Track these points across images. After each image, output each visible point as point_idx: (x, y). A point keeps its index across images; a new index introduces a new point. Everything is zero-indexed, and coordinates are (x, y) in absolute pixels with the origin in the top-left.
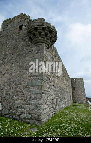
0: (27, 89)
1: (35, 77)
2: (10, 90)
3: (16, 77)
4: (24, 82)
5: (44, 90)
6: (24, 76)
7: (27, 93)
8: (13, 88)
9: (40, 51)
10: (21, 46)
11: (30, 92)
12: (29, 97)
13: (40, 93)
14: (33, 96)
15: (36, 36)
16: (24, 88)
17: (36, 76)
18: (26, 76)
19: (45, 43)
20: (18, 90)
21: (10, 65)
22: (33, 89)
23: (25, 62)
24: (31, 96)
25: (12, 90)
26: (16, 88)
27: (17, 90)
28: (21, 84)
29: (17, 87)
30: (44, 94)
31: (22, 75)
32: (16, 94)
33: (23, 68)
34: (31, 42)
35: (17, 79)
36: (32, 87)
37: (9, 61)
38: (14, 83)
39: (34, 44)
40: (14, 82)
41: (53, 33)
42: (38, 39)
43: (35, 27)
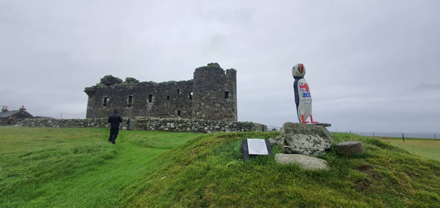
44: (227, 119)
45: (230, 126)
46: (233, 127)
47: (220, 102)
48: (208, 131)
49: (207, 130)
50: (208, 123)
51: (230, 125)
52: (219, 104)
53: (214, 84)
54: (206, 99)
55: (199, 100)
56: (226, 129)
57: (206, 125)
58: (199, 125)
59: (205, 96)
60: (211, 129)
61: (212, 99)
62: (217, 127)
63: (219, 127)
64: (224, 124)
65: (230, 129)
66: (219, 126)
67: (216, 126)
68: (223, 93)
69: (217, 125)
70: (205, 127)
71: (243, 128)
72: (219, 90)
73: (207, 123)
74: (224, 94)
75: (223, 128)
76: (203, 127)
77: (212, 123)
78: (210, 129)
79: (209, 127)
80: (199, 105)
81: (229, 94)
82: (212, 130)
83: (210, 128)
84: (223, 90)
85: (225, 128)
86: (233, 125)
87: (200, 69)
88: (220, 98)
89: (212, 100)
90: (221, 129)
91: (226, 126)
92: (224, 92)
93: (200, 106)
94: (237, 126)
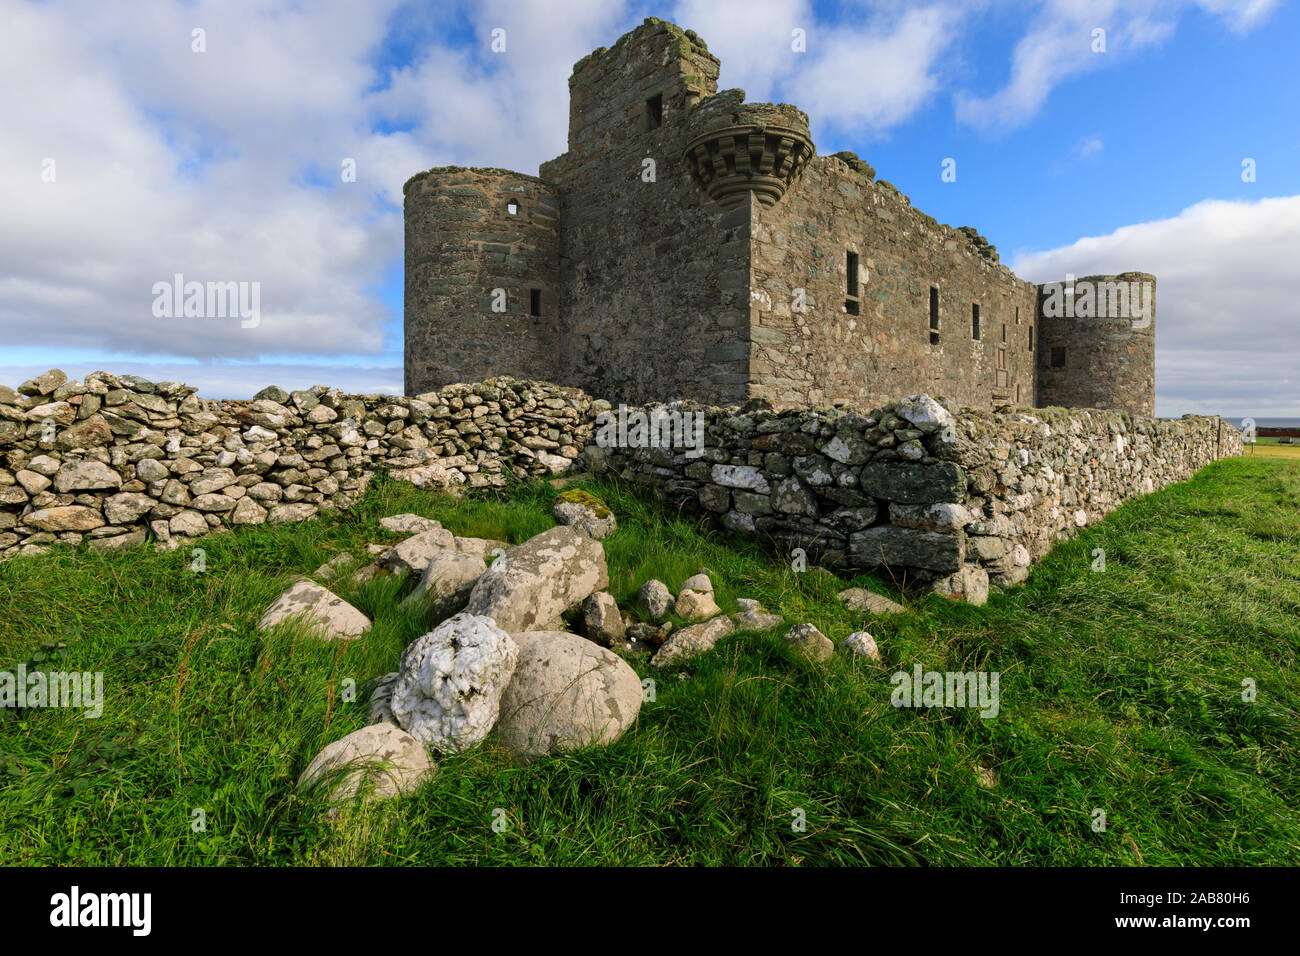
0: (706, 372)
1: (727, 333)
2: (656, 377)
3: (669, 335)
4: (695, 351)
5: (760, 374)
6: (692, 330)
7: (707, 383)
8: (662, 370)
9: (739, 228)
10: (667, 209)
11: (715, 381)
12: (714, 395)
13: (745, 383)
14: (725, 392)
15: (718, 171)
16: (697, 370)
17: (729, 328)
18: (699, 330)
19: (754, 190)
20: (680, 376)
21: (641, 290)
22: (725, 373)
23: (691, 276)
24: (719, 393)
25: (660, 378)
26: (672, 372)
27: (677, 376)
28: (685, 357)
29: (675, 367)
30: (758, 386)
31: (685, 328)
32: (676, 388)
33: (685, 300)
34: (705, 190)
35: (670, 342)
36: (721, 367)
37: (634, 273)
38: (666, 355)
39: (715, 198)
40: (663, 352)
41: (784, 141)
42: (725, 180)
43: (710, 138)
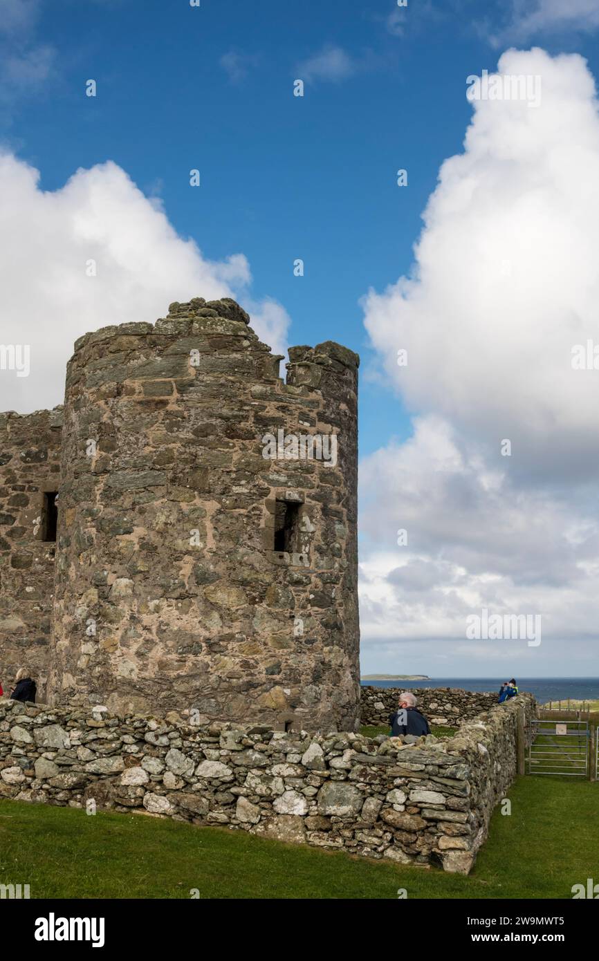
44: (288, 691)
45: (306, 771)
46: (326, 773)
47: (246, 573)
48: (147, 796)
49: (139, 791)
50: (149, 737)
51: (307, 758)
52: (234, 590)
53: (200, 450)
54: (148, 548)
55: (94, 559)
56: (277, 785)
57: (134, 748)
58: (84, 753)
59: (139, 531)
60: (169, 779)
61: (188, 553)
62: (209, 774)
63: (227, 773)
64: (262, 752)
65: (310, 791)
66: (229, 762)
67: (206, 763)
68: (265, 511)
69: (215, 753)
70: (127, 766)
71: (398, 781)
72: (236, 489)
73: (141, 741)
74: (266, 519)
75: (253, 780)
76: (116, 763)
77: (178, 742)
78: (161, 782)
79: (154, 765)
80: (93, 593)
81: (306, 519)
82: (178, 790)
83: (161, 773)
84: (264, 493)
85: (268, 779)
86: (328, 766)
87: (107, 342)
88: (241, 550)
89: (187, 558)
90: (240, 785)
91: (276, 769)
92: (268, 504)
93: (104, 597)
94: (359, 767)
